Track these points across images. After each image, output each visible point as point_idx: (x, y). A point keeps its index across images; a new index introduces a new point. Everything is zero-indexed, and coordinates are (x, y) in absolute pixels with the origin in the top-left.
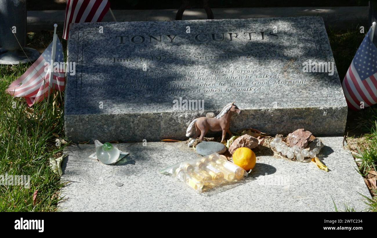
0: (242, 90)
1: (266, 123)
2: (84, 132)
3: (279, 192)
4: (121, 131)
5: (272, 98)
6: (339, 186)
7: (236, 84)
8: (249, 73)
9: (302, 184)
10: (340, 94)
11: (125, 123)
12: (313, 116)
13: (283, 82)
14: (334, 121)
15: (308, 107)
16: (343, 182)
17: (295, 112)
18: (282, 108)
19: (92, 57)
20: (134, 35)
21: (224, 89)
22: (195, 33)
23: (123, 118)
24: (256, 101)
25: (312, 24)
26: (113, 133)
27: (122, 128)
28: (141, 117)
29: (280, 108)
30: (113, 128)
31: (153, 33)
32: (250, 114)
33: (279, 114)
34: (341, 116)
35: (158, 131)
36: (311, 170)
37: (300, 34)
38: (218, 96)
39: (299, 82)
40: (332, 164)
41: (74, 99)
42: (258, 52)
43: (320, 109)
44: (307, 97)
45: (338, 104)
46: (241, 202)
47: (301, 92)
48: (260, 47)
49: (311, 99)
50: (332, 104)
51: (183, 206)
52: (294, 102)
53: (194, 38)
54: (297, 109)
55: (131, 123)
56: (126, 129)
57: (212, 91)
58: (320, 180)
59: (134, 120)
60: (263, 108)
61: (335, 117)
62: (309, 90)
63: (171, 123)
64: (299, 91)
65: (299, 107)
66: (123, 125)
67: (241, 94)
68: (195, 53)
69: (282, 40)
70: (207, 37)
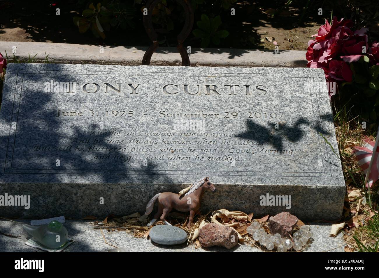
0: (216, 159)
1: (243, 202)
4: (61, 204)
5: (252, 171)
7: (209, 150)
8: (226, 138)
10: (337, 170)
11: (66, 195)
12: (302, 196)
13: (267, 152)
14: (328, 204)
15: (296, 185)
18: (263, 184)
19: (31, 109)
20: (86, 82)
21: (193, 157)
22: (163, 83)
24: (232, 174)
26: (51, 207)
27: (62, 201)
28: (86, 189)
29: (261, 184)
30: (50, 200)
31: (110, 80)
32: (224, 190)
34: (337, 198)
35: (107, 207)
37: (294, 90)
38: (185, 165)
43: (312, 188)
44: (296, 172)
45: (334, 183)
47: (289, 165)
48: (243, 104)
49: (301, 175)
50: (327, 183)
52: (280, 178)
54: (283, 186)
55: (73, 195)
56: (66, 203)
57: (178, 159)
59: (77, 191)
60: (240, 183)
61: (329, 198)
62: (300, 163)
63: (124, 197)
64: (287, 164)
65: (285, 185)
66: (64, 197)
67: (214, 164)
68: (161, 109)
69: (271, 96)
70: (178, 88)
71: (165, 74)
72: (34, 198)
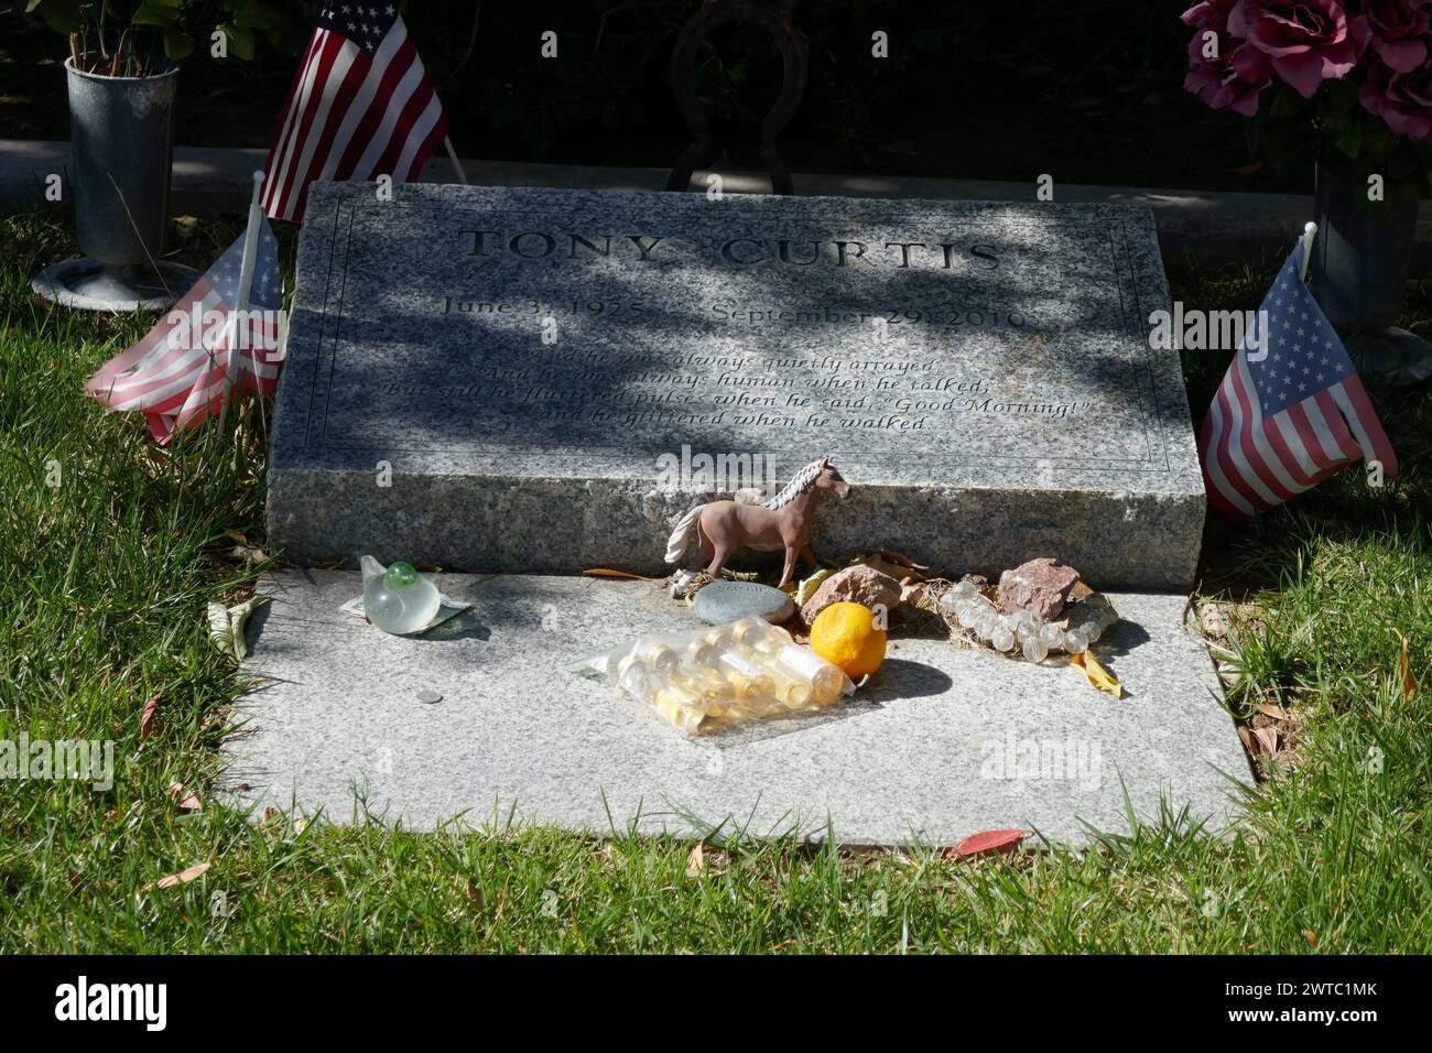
0: (862, 424)
1: (934, 534)
2: (329, 529)
3: (953, 750)
4: (452, 533)
5: (958, 453)
6: (1151, 744)
7: (844, 403)
8: (888, 373)
9: (1032, 731)
10: (1183, 455)
11: (466, 508)
12: (1090, 519)
13: (999, 408)
14: (1158, 542)
15: (1074, 489)
16: (1168, 733)
17: (1032, 505)
18: (988, 487)
19: (374, 292)
20: (520, 228)
21: (802, 418)
22: (722, 235)
23: (460, 491)
24: (905, 461)
25: (1115, 228)
26: (426, 538)
27: (456, 524)
28: (520, 490)
29: (981, 487)
30: (425, 521)
31: (583, 226)
32: (883, 500)
33: (976, 506)
34: (1182, 526)
35: (574, 541)
36: (1067, 690)
37: (1072, 258)
38: (780, 437)
39: (1054, 408)
40: (1138, 677)
41: (303, 419)
42: (926, 308)
43: (1115, 498)
44: (1074, 457)
45: (1174, 486)
46: (824, 771)
47: (1056, 440)
48: (936, 291)
49: (1089, 466)
50: (1157, 485)
51: (632, 773)
52: (1031, 472)
53: (720, 251)
54: (1039, 493)
55: (486, 508)
56: (468, 528)
57: (762, 422)
58: (1092, 722)
59: (496, 498)
60: (925, 484)
61: (1162, 527)
62: (1084, 437)
63: (618, 515)
64: (1051, 439)
65: (1045, 488)
66: (460, 513)
67: (856, 437)
68: (717, 299)
69: (1011, 273)
70: (763, 250)
71: (727, 213)
72: (383, 513)
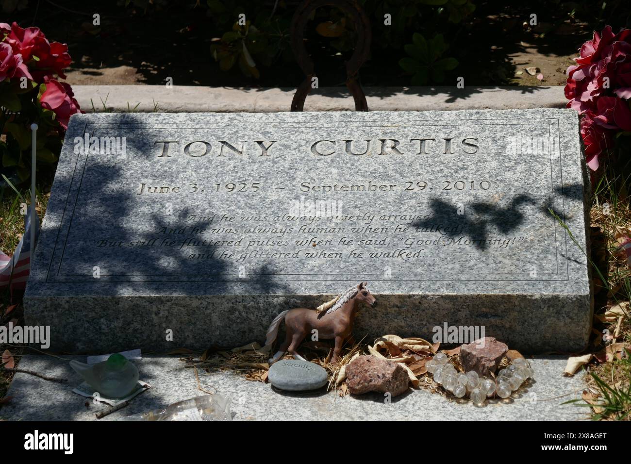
0: (382, 255)
1: (424, 323)
4: (135, 330)
5: (439, 272)
8: (403, 222)
10: (578, 269)
11: (141, 316)
14: (562, 324)
15: (508, 293)
17: (483, 304)
18: (455, 294)
19: (100, 183)
20: (191, 139)
21: (347, 253)
22: (313, 138)
23: (137, 306)
24: (406, 278)
25: (553, 124)
26: (119, 335)
27: (136, 325)
28: (173, 304)
29: (451, 294)
30: (118, 324)
31: (229, 136)
32: (392, 304)
33: (448, 305)
34: (576, 315)
35: (208, 333)
38: (332, 265)
39: (502, 242)
41: (47, 264)
43: (534, 297)
44: (511, 273)
45: (570, 290)
47: (500, 262)
48: (438, 168)
49: (519, 278)
50: (559, 289)
52: (482, 283)
54: (486, 296)
55: (153, 316)
56: (144, 328)
57: (322, 256)
59: (159, 309)
60: (417, 293)
61: (563, 315)
62: (518, 260)
63: (232, 317)
64: (497, 261)
65: (491, 293)
66: (138, 319)
67: (378, 264)
68: (304, 179)
69: (486, 155)
70: (335, 146)
71: (317, 124)
72: (93, 320)
